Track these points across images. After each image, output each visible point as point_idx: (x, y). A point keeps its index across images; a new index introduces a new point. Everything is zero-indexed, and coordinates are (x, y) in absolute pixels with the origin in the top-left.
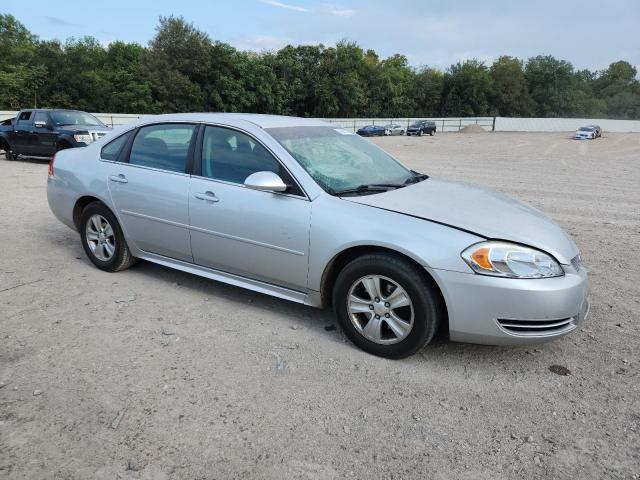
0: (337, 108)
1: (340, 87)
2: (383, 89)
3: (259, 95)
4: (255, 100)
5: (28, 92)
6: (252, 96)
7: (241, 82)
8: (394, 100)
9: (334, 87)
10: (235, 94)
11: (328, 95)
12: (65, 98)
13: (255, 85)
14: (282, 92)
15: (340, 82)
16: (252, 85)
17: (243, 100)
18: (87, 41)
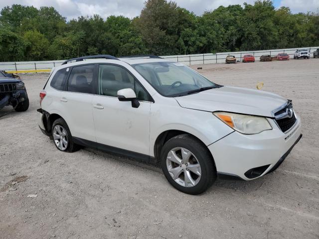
0: (260, 43)
1: (262, 30)
2: (291, 28)
3: (208, 39)
4: (205, 42)
5: (74, 47)
6: (204, 39)
7: (196, 31)
8: (299, 35)
10: (193, 39)
11: (255, 35)
12: (95, 49)
13: (205, 32)
14: (222, 36)
15: (262, 26)
16: (203, 33)
17: (198, 42)
18: (95, 16)
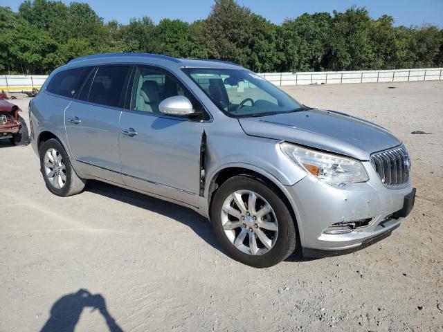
0: (349, 62)
3: (287, 54)
4: (284, 58)
6: (282, 55)
7: (273, 45)
8: (398, 54)
9: (348, 45)
11: (344, 52)
13: (283, 46)
14: (304, 51)
15: (353, 41)
16: (281, 47)
17: (275, 59)
